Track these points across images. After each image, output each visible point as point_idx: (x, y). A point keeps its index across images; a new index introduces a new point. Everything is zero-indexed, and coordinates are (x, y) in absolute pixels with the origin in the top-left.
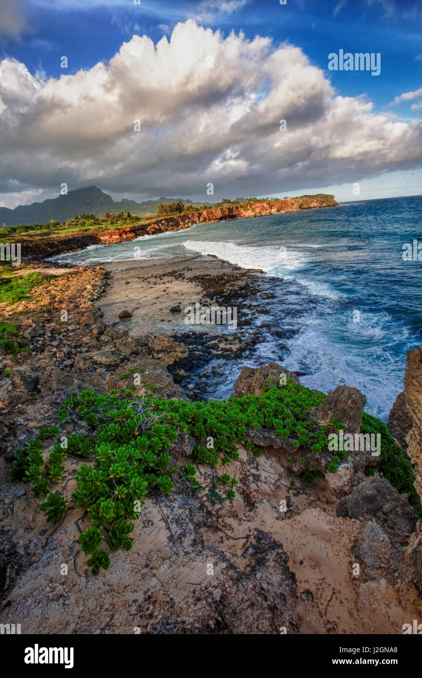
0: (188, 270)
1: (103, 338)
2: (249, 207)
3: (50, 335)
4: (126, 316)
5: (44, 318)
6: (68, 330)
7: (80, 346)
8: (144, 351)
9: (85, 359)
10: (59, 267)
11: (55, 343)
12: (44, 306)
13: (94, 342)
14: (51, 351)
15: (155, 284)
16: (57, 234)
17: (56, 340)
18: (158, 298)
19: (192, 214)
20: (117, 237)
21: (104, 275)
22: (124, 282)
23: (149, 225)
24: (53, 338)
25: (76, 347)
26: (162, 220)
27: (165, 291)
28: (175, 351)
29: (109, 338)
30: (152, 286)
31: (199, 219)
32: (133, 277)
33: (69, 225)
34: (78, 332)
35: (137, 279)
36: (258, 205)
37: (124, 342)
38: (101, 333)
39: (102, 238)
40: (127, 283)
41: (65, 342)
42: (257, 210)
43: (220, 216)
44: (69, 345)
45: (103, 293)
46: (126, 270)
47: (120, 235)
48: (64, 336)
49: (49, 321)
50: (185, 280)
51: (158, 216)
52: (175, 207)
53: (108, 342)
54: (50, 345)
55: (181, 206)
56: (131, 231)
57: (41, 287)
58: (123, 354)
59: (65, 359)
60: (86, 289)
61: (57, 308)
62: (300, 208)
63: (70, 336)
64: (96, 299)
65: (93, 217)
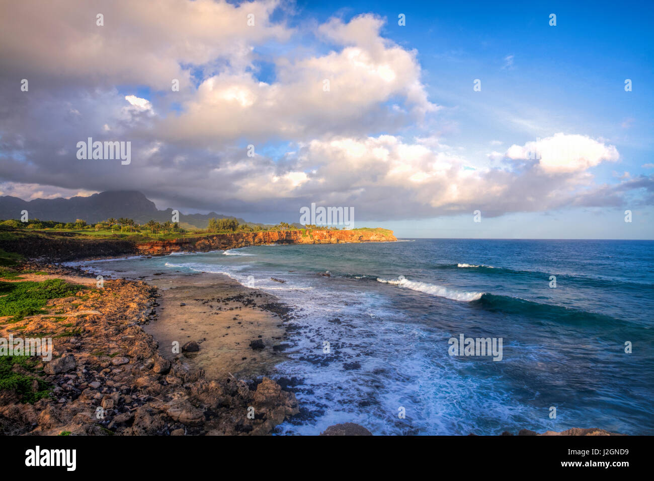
0: (257, 296)
1: (168, 379)
2: (307, 234)
3: (84, 371)
4: (191, 350)
5: (70, 344)
6: (111, 364)
7: (135, 390)
8: (237, 403)
9: (152, 414)
10: (84, 276)
11: (96, 384)
12: (69, 326)
13: (156, 386)
14: (92, 398)
15: (220, 309)
16: (84, 235)
17: (94, 380)
18: (229, 327)
19: (247, 233)
20: (159, 248)
21: (150, 292)
22: (179, 303)
23: (199, 239)
24: (89, 377)
25: (128, 392)
26: (213, 236)
27: (235, 319)
28: (284, 404)
29: (179, 380)
30: (217, 312)
31: (254, 240)
32: (189, 298)
33: (99, 228)
34: (128, 368)
35: (195, 302)
36: (317, 232)
37: (204, 388)
38: (165, 372)
39: (140, 248)
40: (183, 305)
41: (109, 383)
42: (316, 238)
43: (277, 238)
44: (117, 389)
45: (153, 316)
46: (177, 288)
47: (164, 246)
48: (106, 373)
49: (79, 349)
50: (257, 307)
51: (210, 231)
52: (228, 224)
53: (177, 386)
54: (87, 386)
55: (236, 224)
56: (177, 244)
57: (62, 300)
58: (205, 406)
59: (116, 411)
60: (128, 307)
61: (89, 331)
62: (359, 239)
63: (115, 374)
64: (145, 323)
65: (131, 223)
